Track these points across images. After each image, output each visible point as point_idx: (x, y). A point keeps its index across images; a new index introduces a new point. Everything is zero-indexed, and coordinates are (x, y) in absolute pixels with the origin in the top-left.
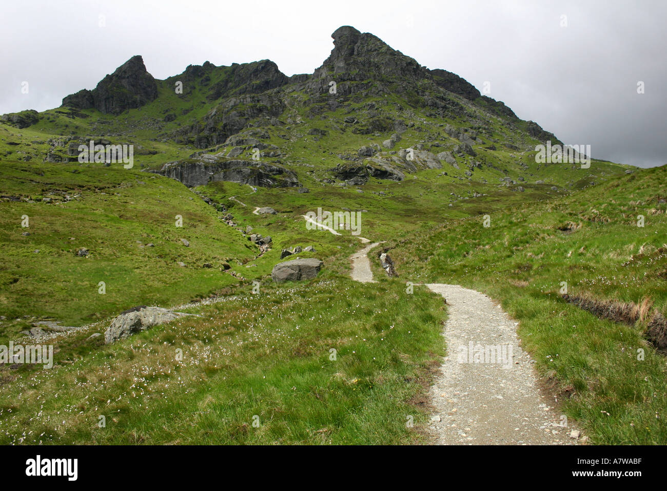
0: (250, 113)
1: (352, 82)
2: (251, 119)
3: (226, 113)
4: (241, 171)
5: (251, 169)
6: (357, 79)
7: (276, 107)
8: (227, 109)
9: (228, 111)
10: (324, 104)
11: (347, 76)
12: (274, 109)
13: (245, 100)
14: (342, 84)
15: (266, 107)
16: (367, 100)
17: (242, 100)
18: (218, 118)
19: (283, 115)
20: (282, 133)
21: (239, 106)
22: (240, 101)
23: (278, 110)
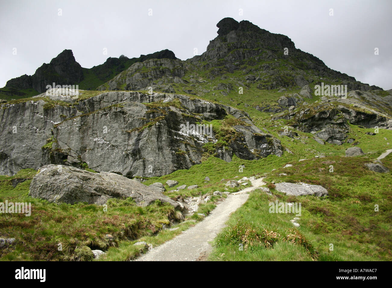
0: (153, 74)
1: (245, 49)
2: (154, 80)
3: (129, 76)
4: (123, 113)
5: (148, 107)
6: (248, 47)
7: (178, 70)
8: (130, 72)
9: (131, 74)
10: (223, 67)
11: (239, 44)
12: (176, 71)
13: (148, 64)
14: (236, 51)
15: (169, 69)
16: (260, 63)
17: (145, 64)
18: (122, 80)
19: (185, 77)
20: (188, 89)
21: (142, 69)
22: (144, 65)
23: (180, 73)
